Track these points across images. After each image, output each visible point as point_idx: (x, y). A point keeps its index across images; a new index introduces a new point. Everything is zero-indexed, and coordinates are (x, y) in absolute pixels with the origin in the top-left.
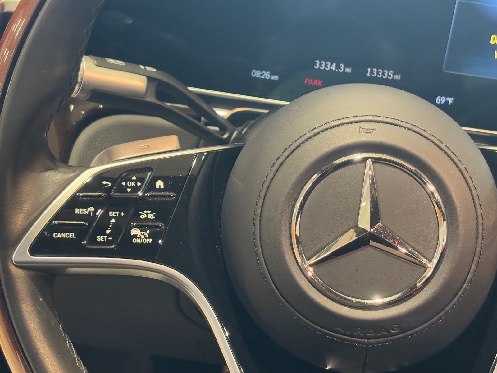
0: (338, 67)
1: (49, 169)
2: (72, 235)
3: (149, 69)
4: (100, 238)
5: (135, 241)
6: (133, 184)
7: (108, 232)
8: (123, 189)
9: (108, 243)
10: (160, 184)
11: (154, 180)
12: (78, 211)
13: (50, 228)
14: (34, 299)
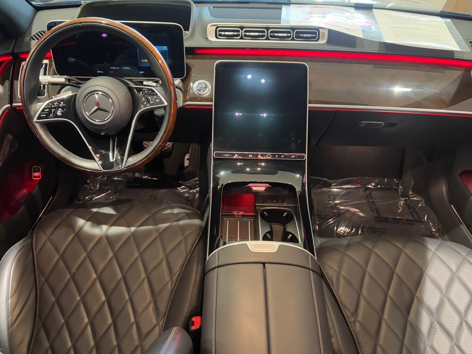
0: (116, 68)
1: (38, 102)
2: (45, 115)
3: (65, 76)
4: (51, 115)
5: (58, 115)
6: (56, 103)
7: (52, 114)
8: (54, 105)
9: (53, 116)
10: (62, 103)
11: (61, 102)
12: (45, 110)
13: (40, 114)
14: (41, 129)
